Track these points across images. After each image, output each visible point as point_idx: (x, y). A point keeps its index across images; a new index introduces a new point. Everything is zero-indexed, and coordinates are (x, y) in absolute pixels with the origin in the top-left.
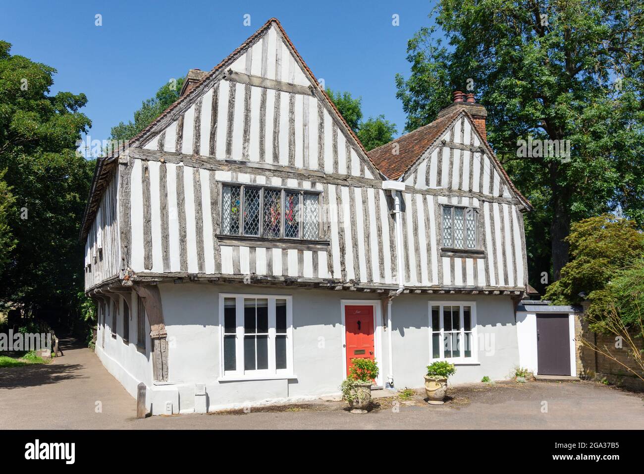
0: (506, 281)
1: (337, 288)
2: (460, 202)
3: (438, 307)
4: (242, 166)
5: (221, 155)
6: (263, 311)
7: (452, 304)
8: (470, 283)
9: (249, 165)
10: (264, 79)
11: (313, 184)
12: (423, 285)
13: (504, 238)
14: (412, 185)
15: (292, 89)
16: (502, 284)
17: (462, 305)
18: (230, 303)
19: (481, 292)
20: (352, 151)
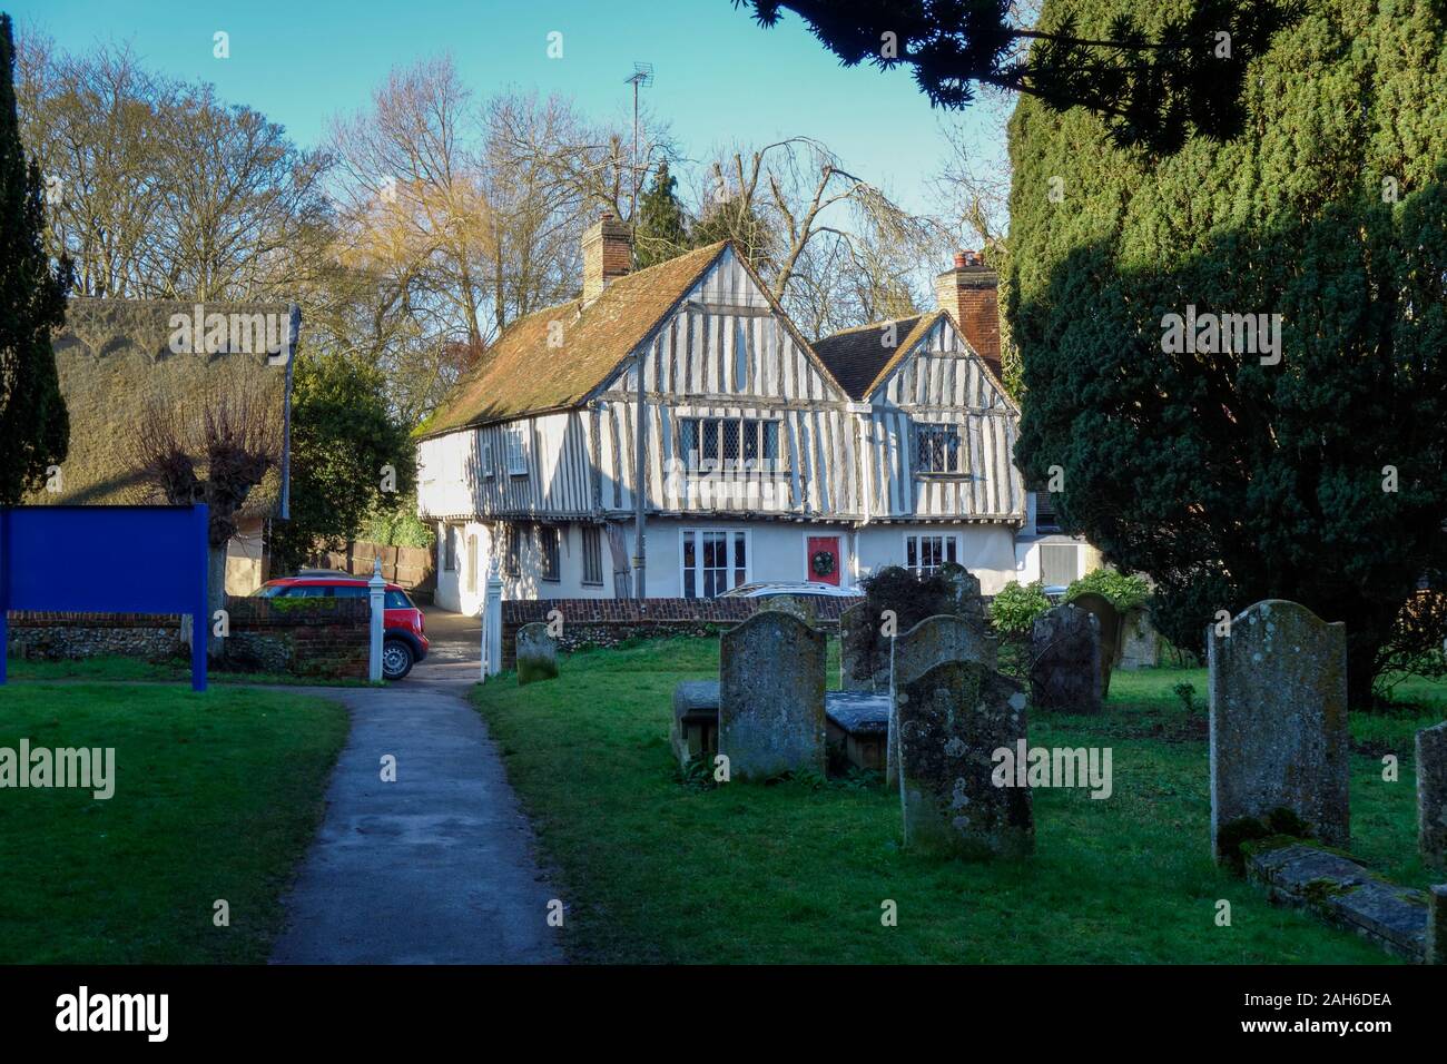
0: (997, 508)
1: (799, 520)
2: (939, 418)
3: (915, 538)
4: (698, 400)
5: (681, 391)
6: (722, 546)
7: (931, 534)
8: (951, 511)
9: (709, 398)
10: (721, 306)
11: (772, 413)
12: (893, 514)
13: (995, 457)
14: (881, 404)
15: (752, 312)
16: (991, 511)
17: (945, 536)
18: (689, 539)
19: (964, 521)
20: (814, 374)
